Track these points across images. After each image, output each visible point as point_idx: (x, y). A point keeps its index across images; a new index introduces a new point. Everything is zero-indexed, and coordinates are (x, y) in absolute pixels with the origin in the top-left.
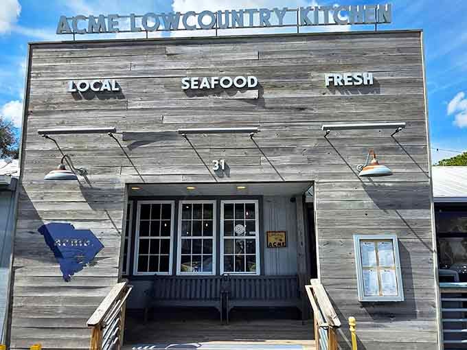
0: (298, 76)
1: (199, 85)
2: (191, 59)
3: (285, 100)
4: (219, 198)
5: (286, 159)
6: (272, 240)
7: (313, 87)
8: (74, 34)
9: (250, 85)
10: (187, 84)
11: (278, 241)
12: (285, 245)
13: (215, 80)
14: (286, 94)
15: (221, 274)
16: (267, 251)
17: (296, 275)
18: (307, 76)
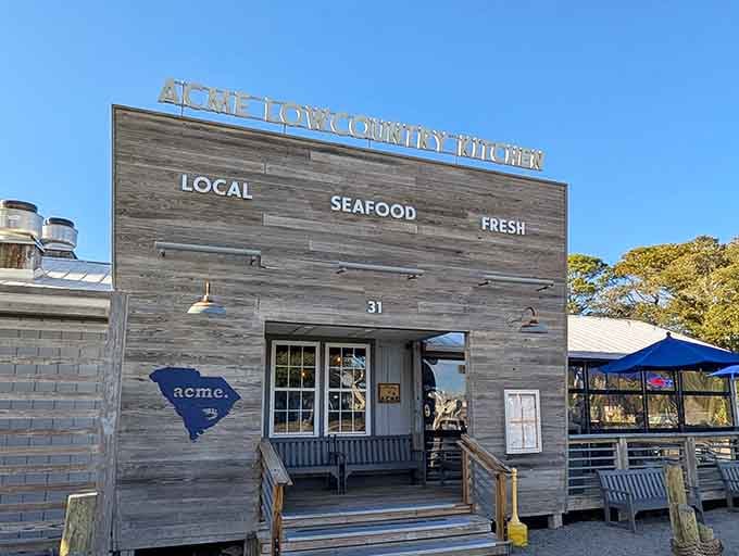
0: (456, 215)
1: (352, 208)
2: (340, 172)
3: (442, 240)
4: (323, 340)
5: (443, 306)
6: (385, 393)
7: (470, 229)
8: (182, 106)
9: (408, 217)
10: (338, 204)
11: (391, 395)
12: (398, 400)
13: (371, 205)
14: (443, 233)
15: (326, 434)
16: (379, 407)
17: (411, 435)
18: (464, 216)
